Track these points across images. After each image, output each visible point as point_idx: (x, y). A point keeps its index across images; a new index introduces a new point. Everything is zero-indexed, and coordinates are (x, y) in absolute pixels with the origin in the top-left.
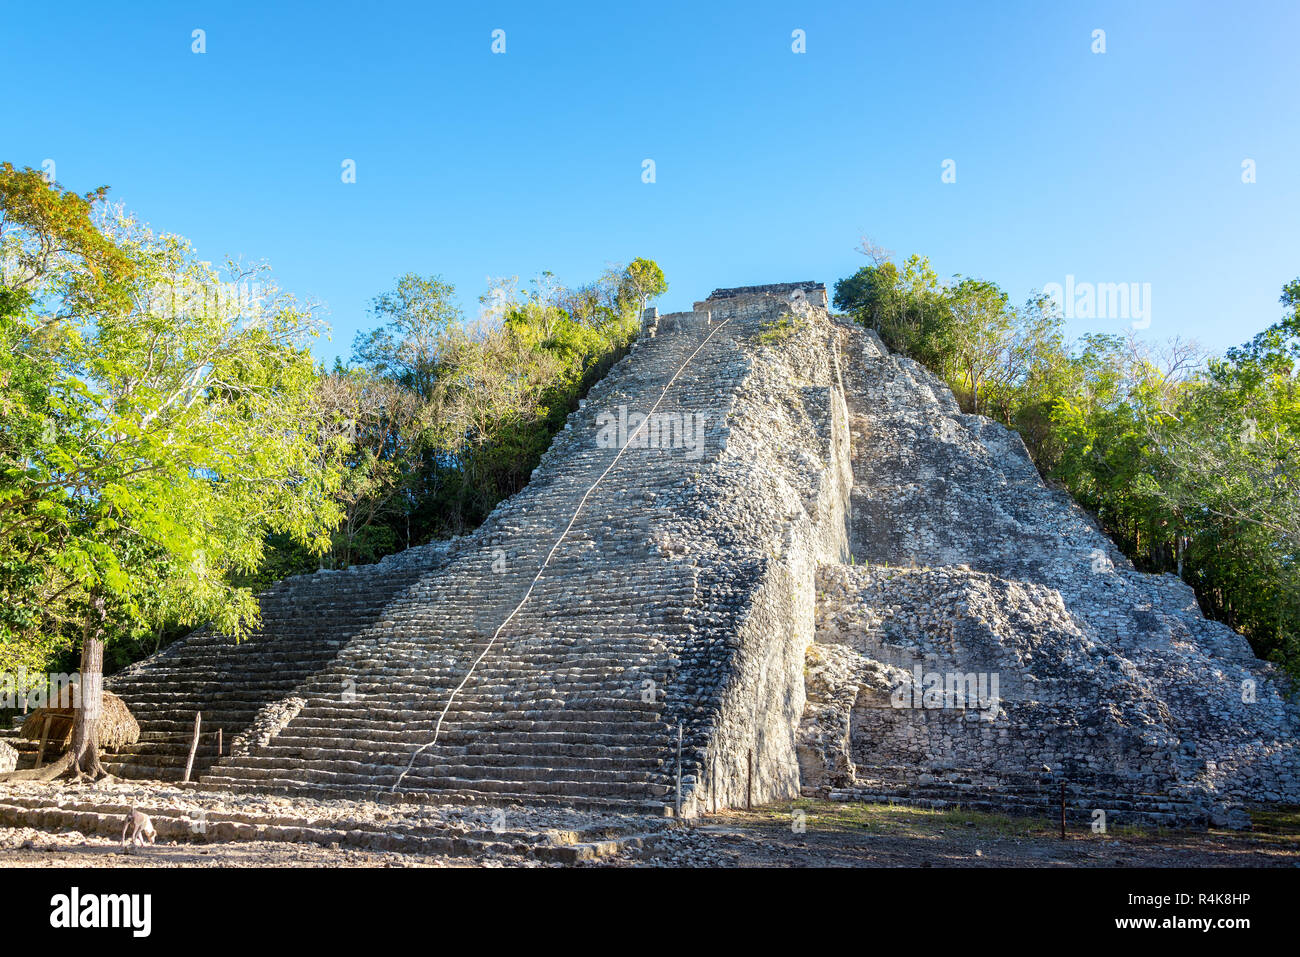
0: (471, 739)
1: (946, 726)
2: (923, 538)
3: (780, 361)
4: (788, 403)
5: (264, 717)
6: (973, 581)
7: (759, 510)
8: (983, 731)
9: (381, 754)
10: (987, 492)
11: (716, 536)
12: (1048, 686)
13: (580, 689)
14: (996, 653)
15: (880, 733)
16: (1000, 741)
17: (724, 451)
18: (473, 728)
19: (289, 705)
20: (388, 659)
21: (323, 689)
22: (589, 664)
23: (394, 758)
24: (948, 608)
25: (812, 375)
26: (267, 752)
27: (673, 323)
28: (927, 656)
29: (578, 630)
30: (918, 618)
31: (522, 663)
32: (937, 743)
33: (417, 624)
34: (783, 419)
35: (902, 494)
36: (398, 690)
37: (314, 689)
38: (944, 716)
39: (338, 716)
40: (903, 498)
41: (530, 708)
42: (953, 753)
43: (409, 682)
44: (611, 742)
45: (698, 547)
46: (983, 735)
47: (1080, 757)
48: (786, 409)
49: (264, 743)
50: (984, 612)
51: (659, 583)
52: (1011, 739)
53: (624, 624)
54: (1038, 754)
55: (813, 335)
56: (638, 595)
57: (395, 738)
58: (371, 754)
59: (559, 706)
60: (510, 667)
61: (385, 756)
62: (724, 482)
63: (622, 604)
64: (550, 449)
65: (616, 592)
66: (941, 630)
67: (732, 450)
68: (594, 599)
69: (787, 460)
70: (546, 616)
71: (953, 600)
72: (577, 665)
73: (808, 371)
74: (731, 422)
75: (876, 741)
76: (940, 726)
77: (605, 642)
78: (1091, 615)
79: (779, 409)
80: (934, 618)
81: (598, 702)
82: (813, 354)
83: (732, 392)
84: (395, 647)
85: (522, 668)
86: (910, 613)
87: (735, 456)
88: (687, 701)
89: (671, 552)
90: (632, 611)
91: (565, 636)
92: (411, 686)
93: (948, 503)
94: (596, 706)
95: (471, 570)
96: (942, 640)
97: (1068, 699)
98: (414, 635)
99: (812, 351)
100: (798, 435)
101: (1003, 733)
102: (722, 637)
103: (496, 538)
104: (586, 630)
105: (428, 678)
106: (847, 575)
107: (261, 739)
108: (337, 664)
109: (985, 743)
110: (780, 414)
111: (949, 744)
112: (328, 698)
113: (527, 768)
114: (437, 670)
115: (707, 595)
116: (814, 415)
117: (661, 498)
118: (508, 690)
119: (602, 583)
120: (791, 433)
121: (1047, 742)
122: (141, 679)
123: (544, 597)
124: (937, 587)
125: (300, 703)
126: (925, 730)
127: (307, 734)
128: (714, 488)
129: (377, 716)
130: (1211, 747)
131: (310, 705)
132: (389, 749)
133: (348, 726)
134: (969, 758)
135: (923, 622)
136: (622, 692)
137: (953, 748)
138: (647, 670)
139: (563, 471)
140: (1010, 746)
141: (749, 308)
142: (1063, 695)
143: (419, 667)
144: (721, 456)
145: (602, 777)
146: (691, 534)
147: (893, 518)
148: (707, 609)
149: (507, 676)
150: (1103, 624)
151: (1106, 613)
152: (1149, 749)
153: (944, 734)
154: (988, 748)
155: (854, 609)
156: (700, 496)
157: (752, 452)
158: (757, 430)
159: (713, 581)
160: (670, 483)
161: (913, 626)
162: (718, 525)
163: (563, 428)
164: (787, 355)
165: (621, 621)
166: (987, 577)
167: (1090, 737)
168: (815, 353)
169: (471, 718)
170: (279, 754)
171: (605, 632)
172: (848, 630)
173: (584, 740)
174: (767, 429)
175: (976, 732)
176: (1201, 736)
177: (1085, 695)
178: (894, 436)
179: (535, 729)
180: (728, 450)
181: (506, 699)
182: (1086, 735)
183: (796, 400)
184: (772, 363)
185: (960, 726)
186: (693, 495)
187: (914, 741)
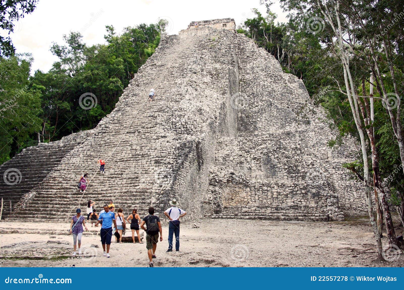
1: (256, 192)
2: (263, 123)
5: (23, 198)
8: (268, 193)
9: (61, 209)
10: (288, 104)
12: (292, 177)
15: (234, 195)
16: (274, 196)
17: (183, 97)
20: (63, 178)
21: (42, 189)
22: (129, 178)
23: (66, 210)
26: (25, 210)
27: (173, 39)
28: (252, 168)
29: (126, 167)
30: (251, 155)
32: (253, 198)
33: (73, 165)
35: (257, 106)
36: (67, 188)
37: (39, 189)
38: (256, 189)
40: (257, 108)
42: (258, 201)
46: (268, 195)
47: (299, 200)
52: (277, 195)
54: (286, 200)
57: (66, 204)
58: (58, 209)
59: (119, 192)
60: (103, 180)
64: (123, 95)
65: (140, 153)
66: (258, 159)
68: (132, 155)
70: (116, 162)
72: (125, 178)
73: (223, 59)
75: (233, 198)
76: (254, 192)
77: (135, 171)
78: (319, 149)
80: (256, 155)
81: (131, 191)
82: (225, 52)
84: (65, 173)
86: (248, 154)
87: (187, 98)
88: (159, 190)
91: (122, 169)
92: (71, 187)
93: (273, 109)
96: (258, 163)
97: (298, 181)
98: (71, 169)
99: (224, 50)
101: (275, 193)
102: (172, 168)
103: (101, 133)
104: (129, 166)
107: (23, 206)
108: (46, 180)
109: (269, 197)
110: (208, 79)
111: (257, 198)
112: (44, 191)
117: (159, 116)
118: (102, 188)
121: (289, 196)
123: (116, 155)
124: (258, 144)
126: (249, 194)
127: (38, 204)
129: (60, 197)
130: (353, 194)
131: (38, 194)
132: (64, 208)
133: (51, 201)
134: (263, 202)
135: (252, 157)
136: (139, 187)
137: (258, 199)
139: (125, 105)
140: (277, 198)
141: (203, 32)
142: (296, 180)
143: (74, 180)
147: (253, 116)
149: (102, 183)
150: (323, 153)
151: (324, 148)
152: (321, 196)
153: (255, 195)
154: (270, 199)
161: (249, 158)
163: (128, 86)
167: (303, 193)
169: (90, 197)
170: (29, 210)
172: (226, 160)
175: (266, 194)
176: (350, 191)
177: (304, 180)
181: (102, 191)
182: (301, 193)
183: (215, 72)
185: (261, 192)
187: (246, 197)
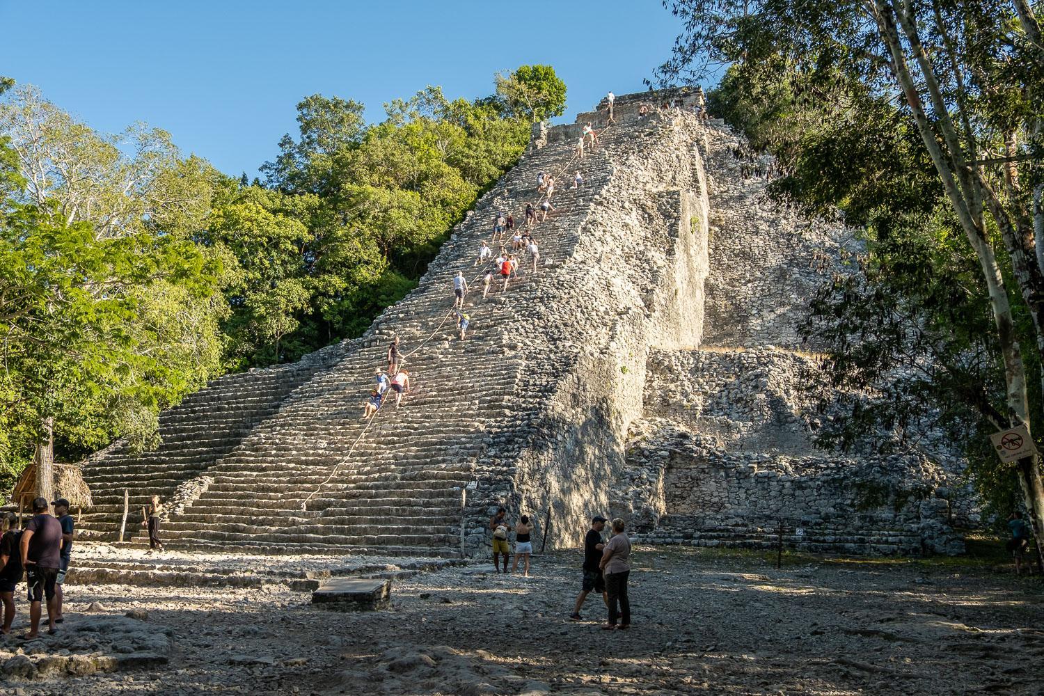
0: (329, 504)
1: (741, 481)
3: (642, 168)
4: (643, 208)
5: (180, 492)
6: (776, 359)
7: (590, 308)
8: (771, 483)
9: (261, 518)
11: (547, 334)
13: (413, 464)
14: (789, 419)
15: (688, 489)
16: (785, 492)
17: (570, 256)
18: (330, 496)
19: (200, 482)
20: (277, 444)
21: (227, 469)
22: (424, 444)
23: (270, 520)
24: (753, 383)
25: (674, 178)
26: (181, 518)
27: (558, 134)
29: (421, 417)
30: (729, 393)
31: (374, 445)
32: (734, 495)
33: (302, 415)
34: (636, 222)
36: (282, 468)
37: (221, 469)
38: (740, 473)
39: (236, 489)
41: (374, 479)
42: (747, 503)
43: (289, 462)
44: (428, 505)
45: (530, 343)
46: (771, 487)
48: (640, 212)
49: (180, 512)
50: (782, 386)
51: (491, 376)
52: (794, 490)
53: (457, 410)
54: (815, 501)
55: (676, 141)
56: (473, 387)
57: (272, 506)
58: (254, 518)
59: (395, 478)
60: (365, 448)
61: (264, 520)
62: (562, 285)
63: (458, 394)
65: (456, 384)
66: (747, 402)
67: (578, 255)
68: (439, 391)
69: (634, 260)
71: (757, 376)
72: (414, 445)
73: (670, 174)
74: (584, 229)
75: (684, 495)
76: (736, 481)
77: (438, 426)
79: (634, 214)
80: (742, 392)
81: (424, 474)
82: (675, 159)
83: (591, 200)
84: (284, 434)
85: (375, 449)
87: (580, 260)
89: (505, 349)
90: (465, 400)
91: (411, 422)
92: (292, 465)
94: (424, 477)
95: (352, 369)
96: (747, 410)
98: (299, 424)
99: (674, 156)
100: (649, 236)
101: (788, 485)
102: (528, 419)
103: (375, 340)
104: (427, 417)
105: (304, 458)
106: (673, 358)
107: (177, 509)
108: (239, 449)
109: (773, 494)
110: (634, 218)
111: (743, 496)
112: (230, 476)
113: (363, 526)
114: (311, 452)
115: (526, 384)
116: (667, 216)
117: (509, 302)
118: (360, 467)
119: (448, 377)
120: (643, 234)
121: (822, 491)
122: (102, 464)
124: (746, 365)
125: (208, 481)
126: (724, 484)
127: (211, 504)
128: (553, 291)
129: (263, 489)
131: (217, 481)
132: (266, 514)
133: (241, 497)
134: (759, 506)
135: (732, 396)
136: (443, 466)
137: (747, 499)
138: (465, 448)
139: (438, 279)
140: (793, 495)
143: (298, 450)
144: (567, 261)
145: (416, 531)
146: (527, 332)
147: (740, 303)
148: (523, 397)
149: (362, 455)
153: (739, 488)
154: (775, 497)
155: (676, 386)
156: (541, 298)
157: (598, 256)
158: (609, 234)
159: (534, 372)
160: (519, 288)
161: (724, 400)
162: (549, 324)
164: (650, 161)
165: (455, 408)
166: (789, 355)
168: (677, 157)
169: (330, 489)
170: (189, 519)
171: (442, 417)
172: (669, 405)
173: (409, 504)
174: (618, 232)
175: (766, 485)
178: (747, 229)
179: (377, 496)
180: (575, 255)
181: (359, 473)
183: (650, 203)
184: (634, 169)
185: (753, 481)
186: (535, 298)
187: (715, 494)
